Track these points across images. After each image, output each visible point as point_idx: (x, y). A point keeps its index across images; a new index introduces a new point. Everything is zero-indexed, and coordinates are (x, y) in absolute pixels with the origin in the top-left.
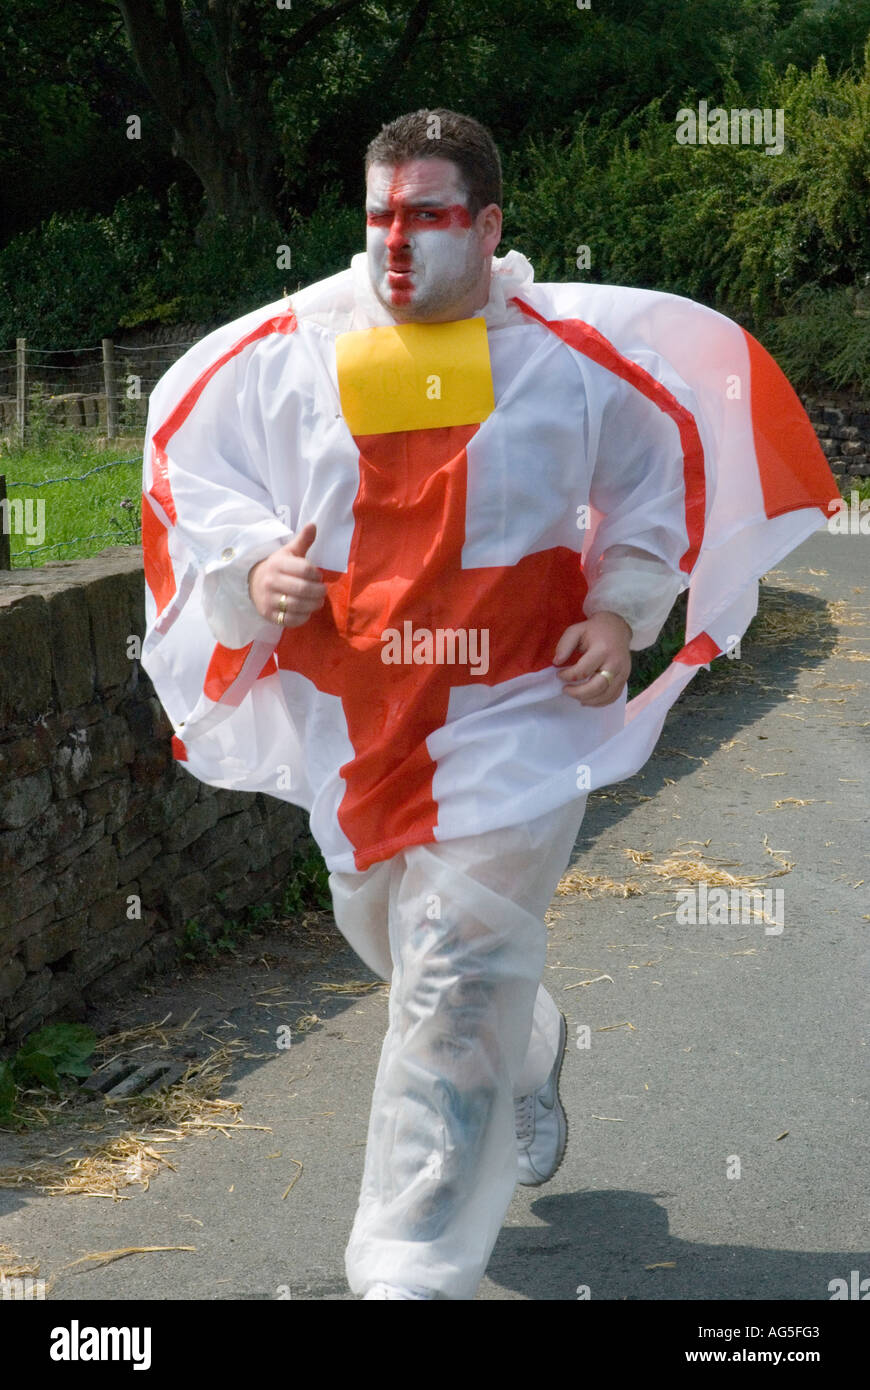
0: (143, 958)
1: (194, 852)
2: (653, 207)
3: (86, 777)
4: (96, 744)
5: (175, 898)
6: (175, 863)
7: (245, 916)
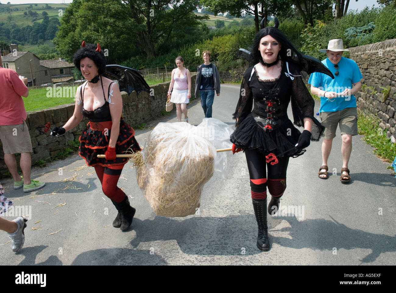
0: (150, 119)
1: (153, 110)
2: (193, 54)
3: (145, 104)
4: (145, 101)
5: (152, 114)
6: (152, 111)
7: (158, 116)
